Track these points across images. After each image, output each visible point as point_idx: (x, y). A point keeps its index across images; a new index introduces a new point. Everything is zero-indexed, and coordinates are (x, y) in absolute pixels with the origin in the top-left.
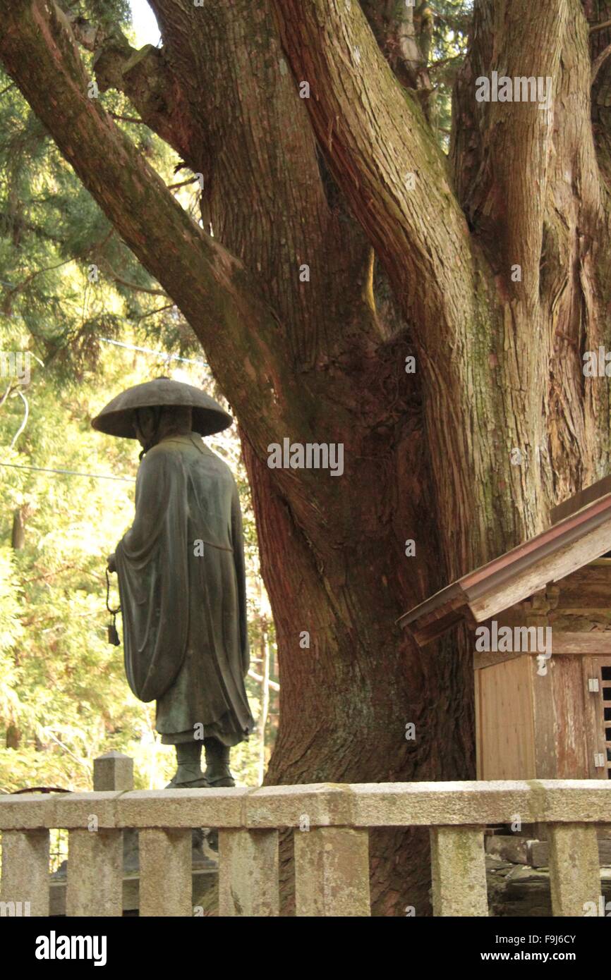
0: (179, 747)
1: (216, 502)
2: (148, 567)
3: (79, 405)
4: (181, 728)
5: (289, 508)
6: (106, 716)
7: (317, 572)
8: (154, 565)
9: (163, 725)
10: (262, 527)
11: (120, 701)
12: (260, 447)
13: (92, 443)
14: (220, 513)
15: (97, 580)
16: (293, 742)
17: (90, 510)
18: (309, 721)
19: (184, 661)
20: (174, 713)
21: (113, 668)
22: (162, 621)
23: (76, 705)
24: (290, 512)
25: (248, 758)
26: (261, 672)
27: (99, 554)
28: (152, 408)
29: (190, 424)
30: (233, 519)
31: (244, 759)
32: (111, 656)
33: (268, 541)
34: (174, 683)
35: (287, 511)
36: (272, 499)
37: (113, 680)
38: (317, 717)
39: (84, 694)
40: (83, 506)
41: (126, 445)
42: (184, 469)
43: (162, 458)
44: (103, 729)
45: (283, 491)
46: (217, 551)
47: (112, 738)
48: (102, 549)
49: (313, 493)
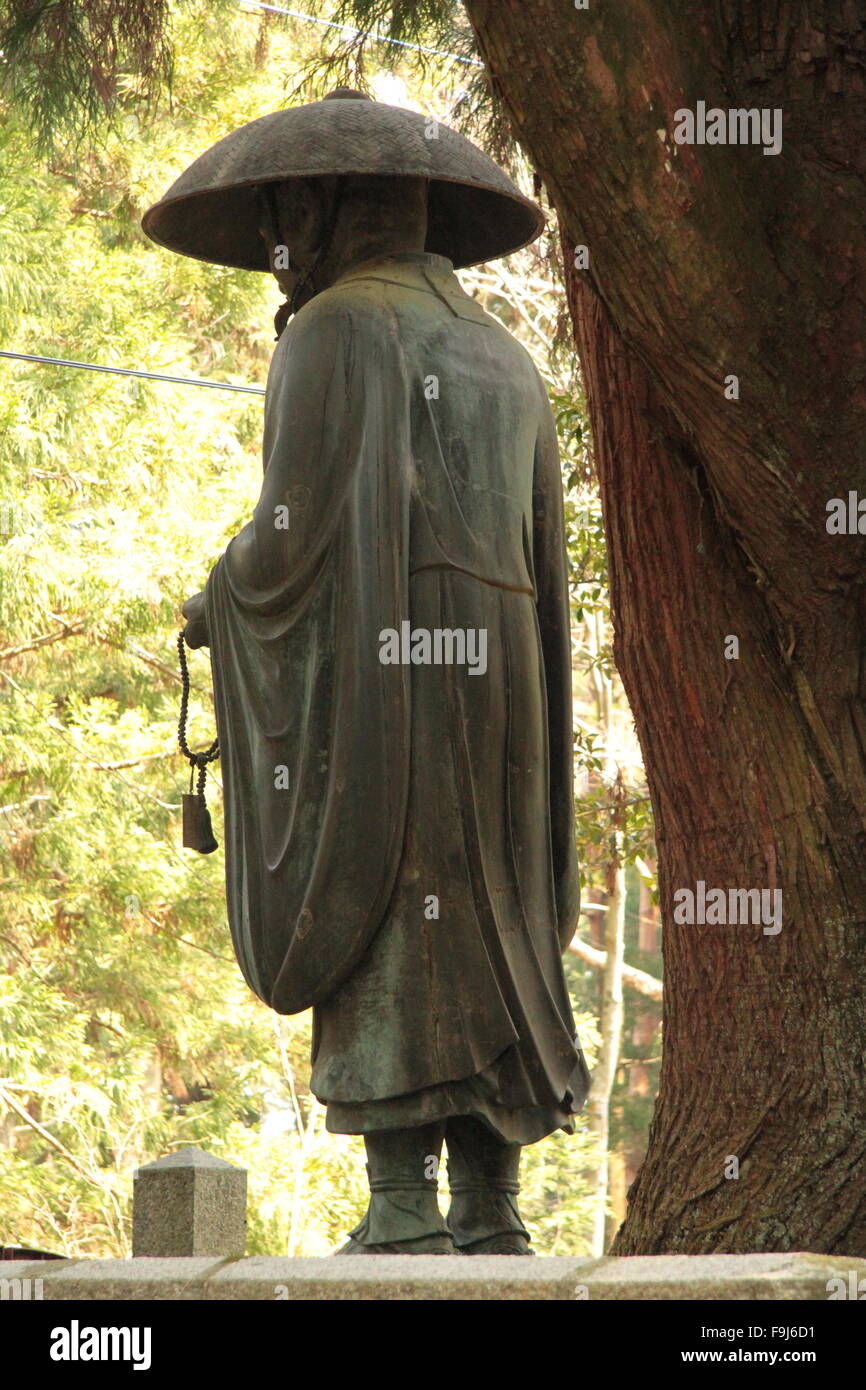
0: (373, 1142)
1: (492, 453)
2: (297, 634)
3: (102, 169)
4: (382, 1089)
5: (701, 474)
6: (168, 1053)
7: (777, 655)
8: (314, 629)
9: (333, 1079)
10: (622, 526)
11: (205, 1010)
12: (621, 296)
13: (137, 282)
14: (503, 485)
15: (146, 670)
16: (701, 1136)
17: (133, 474)
18: (748, 1079)
19: (394, 900)
20: (364, 1045)
21: (190, 918)
22: (335, 787)
23: (83, 1018)
24: (703, 483)
25: (561, 1181)
26: (603, 941)
27: (156, 596)
28: (314, 183)
29: (423, 229)
30: (539, 502)
31: (553, 1186)
32: (185, 884)
33: (637, 567)
34: (365, 960)
35: (695, 483)
36: (652, 447)
37: (187, 950)
38: (769, 1069)
39: (109, 989)
40: (111, 460)
41: (234, 290)
42: (402, 356)
43: (344, 326)
44: (155, 1087)
45: (687, 425)
46: (490, 595)
47: (182, 1113)
48: (163, 581)
49: (770, 433)
